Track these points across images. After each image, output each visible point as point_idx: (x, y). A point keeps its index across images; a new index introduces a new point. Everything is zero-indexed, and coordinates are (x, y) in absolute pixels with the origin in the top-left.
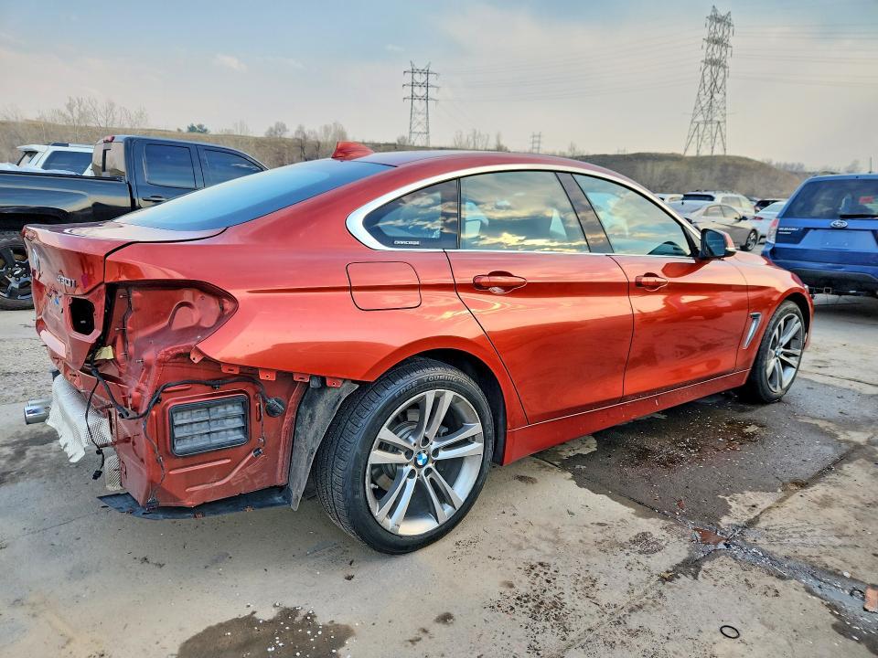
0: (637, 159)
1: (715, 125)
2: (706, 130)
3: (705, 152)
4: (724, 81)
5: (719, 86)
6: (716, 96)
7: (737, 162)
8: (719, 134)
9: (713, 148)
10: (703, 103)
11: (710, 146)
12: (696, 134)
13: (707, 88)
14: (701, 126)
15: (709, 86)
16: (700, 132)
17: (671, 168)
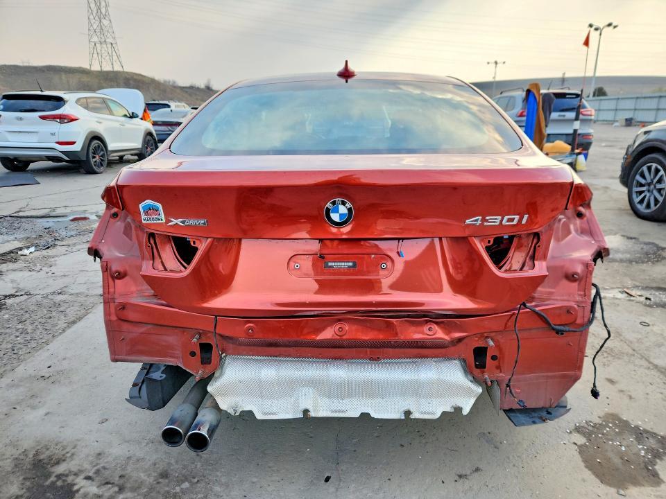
0: (48, 70)
1: (109, 46)
2: (103, 49)
3: (107, 68)
4: (107, 10)
5: (104, 13)
6: (103, 21)
7: (135, 77)
8: (114, 53)
9: (112, 64)
10: (95, 26)
11: (110, 64)
12: (95, 51)
13: (94, 15)
14: (98, 45)
15: (96, 12)
16: (99, 51)
17: (82, 80)
